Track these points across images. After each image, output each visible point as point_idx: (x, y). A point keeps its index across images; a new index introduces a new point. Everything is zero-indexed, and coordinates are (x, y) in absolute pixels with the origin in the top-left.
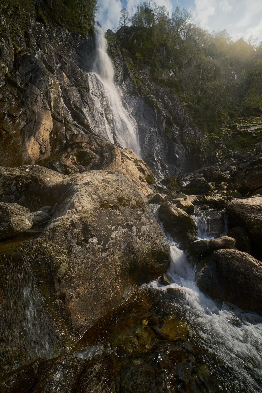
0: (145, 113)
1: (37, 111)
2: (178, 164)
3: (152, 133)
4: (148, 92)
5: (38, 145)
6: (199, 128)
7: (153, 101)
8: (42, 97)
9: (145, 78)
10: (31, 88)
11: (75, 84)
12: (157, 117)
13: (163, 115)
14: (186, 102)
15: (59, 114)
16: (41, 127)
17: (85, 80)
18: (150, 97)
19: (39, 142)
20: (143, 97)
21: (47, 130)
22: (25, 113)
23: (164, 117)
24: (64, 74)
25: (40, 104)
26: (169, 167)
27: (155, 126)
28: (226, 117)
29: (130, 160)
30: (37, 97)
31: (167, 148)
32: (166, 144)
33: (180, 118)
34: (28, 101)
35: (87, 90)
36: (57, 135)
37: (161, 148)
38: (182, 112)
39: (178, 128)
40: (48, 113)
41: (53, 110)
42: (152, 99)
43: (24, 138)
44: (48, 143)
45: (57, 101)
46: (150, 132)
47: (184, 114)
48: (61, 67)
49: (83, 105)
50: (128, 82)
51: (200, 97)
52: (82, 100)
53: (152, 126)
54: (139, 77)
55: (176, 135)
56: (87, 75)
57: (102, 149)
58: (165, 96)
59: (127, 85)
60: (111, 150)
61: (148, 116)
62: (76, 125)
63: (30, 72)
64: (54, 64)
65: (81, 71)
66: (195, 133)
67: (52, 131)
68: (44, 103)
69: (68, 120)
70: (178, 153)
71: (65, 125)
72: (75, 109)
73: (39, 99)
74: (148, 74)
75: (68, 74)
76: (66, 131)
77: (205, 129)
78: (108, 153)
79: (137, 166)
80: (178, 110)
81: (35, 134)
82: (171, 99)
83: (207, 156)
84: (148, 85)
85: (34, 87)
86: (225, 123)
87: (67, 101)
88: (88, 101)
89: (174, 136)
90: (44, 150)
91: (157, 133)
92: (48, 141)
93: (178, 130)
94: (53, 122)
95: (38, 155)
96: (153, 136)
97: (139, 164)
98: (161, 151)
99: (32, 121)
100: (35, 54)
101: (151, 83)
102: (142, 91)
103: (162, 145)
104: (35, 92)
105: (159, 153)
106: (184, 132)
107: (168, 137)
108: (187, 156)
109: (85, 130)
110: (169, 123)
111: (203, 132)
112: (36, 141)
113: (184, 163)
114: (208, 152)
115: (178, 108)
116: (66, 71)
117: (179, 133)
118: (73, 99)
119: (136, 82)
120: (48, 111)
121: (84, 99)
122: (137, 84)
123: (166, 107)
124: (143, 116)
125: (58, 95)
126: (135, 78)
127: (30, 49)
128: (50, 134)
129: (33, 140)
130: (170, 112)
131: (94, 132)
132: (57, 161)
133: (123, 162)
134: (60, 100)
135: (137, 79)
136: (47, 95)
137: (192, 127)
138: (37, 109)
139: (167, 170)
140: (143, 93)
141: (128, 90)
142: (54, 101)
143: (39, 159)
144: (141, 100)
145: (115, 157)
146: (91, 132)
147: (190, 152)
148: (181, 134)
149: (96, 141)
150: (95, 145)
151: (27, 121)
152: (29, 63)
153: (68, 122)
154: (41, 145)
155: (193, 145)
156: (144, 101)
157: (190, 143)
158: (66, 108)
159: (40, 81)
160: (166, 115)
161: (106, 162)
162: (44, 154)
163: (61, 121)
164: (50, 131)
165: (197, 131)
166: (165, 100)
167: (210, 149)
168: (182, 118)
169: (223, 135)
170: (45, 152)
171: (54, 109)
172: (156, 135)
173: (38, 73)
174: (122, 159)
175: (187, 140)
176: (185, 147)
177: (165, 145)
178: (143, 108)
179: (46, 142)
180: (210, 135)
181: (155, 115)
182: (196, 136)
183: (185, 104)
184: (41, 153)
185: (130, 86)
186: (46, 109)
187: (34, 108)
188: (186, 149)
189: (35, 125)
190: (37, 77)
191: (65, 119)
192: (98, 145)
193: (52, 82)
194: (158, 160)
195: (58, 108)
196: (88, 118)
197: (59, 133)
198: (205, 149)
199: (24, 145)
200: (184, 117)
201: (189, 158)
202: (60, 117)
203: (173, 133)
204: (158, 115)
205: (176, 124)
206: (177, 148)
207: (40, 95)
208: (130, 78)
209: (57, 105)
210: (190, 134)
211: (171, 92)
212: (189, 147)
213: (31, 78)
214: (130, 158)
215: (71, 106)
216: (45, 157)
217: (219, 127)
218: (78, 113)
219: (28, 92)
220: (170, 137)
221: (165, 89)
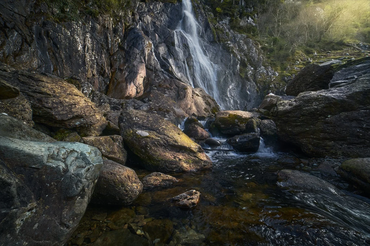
0: (222, 58)
1: (136, 64)
2: (249, 99)
3: (227, 74)
4: (226, 39)
5: (136, 87)
6: (271, 67)
7: (229, 47)
8: (140, 55)
9: (224, 28)
10: (133, 50)
11: (164, 41)
12: (232, 60)
13: (238, 58)
14: (261, 45)
15: (151, 65)
16: (138, 76)
17: (172, 37)
18: (227, 43)
19: (136, 85)
20: (222, 43)
21: (142, 77)
22: (128, 67)
23: (239, 60)
24: (156, 35)
25: (138, 60)
26: (241, 102)
27: (230, 68)
28: (301, 55)
29: (199, 96)
30: (136, 55)
31: (240, 86)
32: (240, 83)
33: (255, 59)
34: (131, 58)
35: (173, 44)
36: (148, 80)
37: (234, 86)
38: (256, 54)
39: (252, 68)
40: (143, 65)
41: (146, 63)
42: (229, 45)
43: (127, 83)
44: (142, 86)
45: (150, 55)
46: (226, 73)
47: (259, 56)
48: (154, 30)
49: (169, 56)
50: (209, 32)
51: (276, 39)
52: (169, 52)
53: (227, 68)
54: (219, 28)
55: (249, 75)
56: (174, 32)
57: (179, 89)
58: (241, 41)
59: (207, 35)
60: (185, 90)
61: (224, 60)
62: (163, 72)
63: (133, 39)
64: (150, 29)
65: (169, 31)
66: (267, 72)
67: (145, 77)
68: (141, 59)
69: (157, 68)
70: (249, 90)
71: (155, 72)
72: (163, 60)
73: (138, 56)
74: (227, 23)
75: (159, 34)
76: (155, 77)
77: (278, 68)
78: (182, 91)
79: (205, 101)
80: (252, 53)
81: (134, 80)
82: (247, 43)
83: (276, 91)
84: (226, 33)
85: (135, 49)
86: (300, 60)
87: (157, 55)
88: (173, 53)
89: (247, 76)
90: (139, 90)
91: (231, 74)
92: (142, 85)
93: (252, 70)
94: (146, 71)
95: (135, 94)
96: (228, 76)
97: (206, 99)
98: (235, 89)
99: (132, 71)
100: (137, 25)
101: (230, 31)
102: (221, 39)
103: (235, 84)
104: (136, 52)
105: (232, 91)
106: (257, 72)
107: (241, 77)
108: (258, 92)
109: (170, 75)
110: (243, 65)
111: (276, 70)
112: (135, 85)
113: (254, 99)
114: (277, 88)
115: (252, 50)
116: (158, 32)
117: (253, 72)
118: (162, 52)
119: (216, 32)
120: (143, 64)
121: (170, 52)
122: (216, 34)
123: (241, 50)
124: (220, 60)
125: (151, 51)
126: (215, 29)
127: (135, 22)
128: (144, 80)
129: (132, 84)
130: (245, 55)
131: (177, 76)
132: (146, 98)
133: (193, 98)
134: (152, 55)
135: (217, 30)
136: (143, 52)
137: (265, 66)
138: (135, 63)
139: (238, 104)
140: (221, 41)
141: (208, 39)
142: (148, 56)
143: (136, 96)
144: (219, 47)
145: (187, 95)
146: (175, 76)
147: (262, 89)
148: (254, 73)
149: (175, 83)
150: (174, 86)
151: (129, 72)
152: (133, 33)
153: (157, 70)
154: (137, 87)
155: (265, 82)
156: (222, 47)
157: (261, 81)
158: (157, 60)
159: (139, 44)
160: (241, 58)
161: (180, 98)
162: (139, 93)
163: (152, 70)
164: (144, 77)
165: (270, 69)
166: (241, 45)
167: (280, 85)
168: (256, 59)
169: (295, 72)
170: (140, 92)
171: (148, 62)
172: (231, 75)
173: (138, 39)
174: (192, 96)
175: (259, 78)
176: (257, 85)
177: (238, 83)
178: (220, 53)
179: (141, 85)
180: (281, 73)
181: (231, 59)
182: (268, 74)
183: (260, 46)
184: (137, 92)
185: (210, 36)
186: (142, 62)
187: (134, 63)
188: (258, 86)
189: (134, 74)
190: (137, 41)
191: (155, 68)
192: (176, 86)
193: (147, 43)
194: (231, 96)
195: (151, 61)
196: (172, 66)
197: (150, 79)
198: (275, 86)
199: (127, 88)
200: (258, 58)
201: (260, 95)
202: (151, 67)
203: (247, 72)
204: (233, 59)
205: (250, 65)
206: (249, 86)
207: (139, 54)
208: (210, 29)
209: (149, 59)
210: (263, 73)
211: (248, 37)
212: (260, 85)
213: (133, 43)
214: (199, 95)
215: (160, 58)
216: (140, 95)
217: (292, 64)
218: (165, 63)
219: (131, 52)
220: (243, 77)
221: (242, 35)
